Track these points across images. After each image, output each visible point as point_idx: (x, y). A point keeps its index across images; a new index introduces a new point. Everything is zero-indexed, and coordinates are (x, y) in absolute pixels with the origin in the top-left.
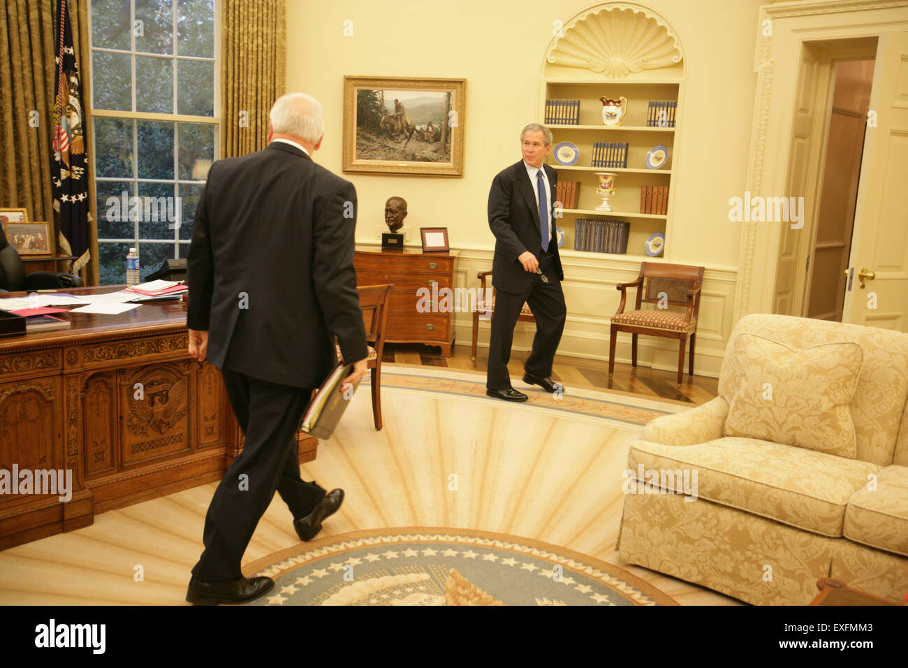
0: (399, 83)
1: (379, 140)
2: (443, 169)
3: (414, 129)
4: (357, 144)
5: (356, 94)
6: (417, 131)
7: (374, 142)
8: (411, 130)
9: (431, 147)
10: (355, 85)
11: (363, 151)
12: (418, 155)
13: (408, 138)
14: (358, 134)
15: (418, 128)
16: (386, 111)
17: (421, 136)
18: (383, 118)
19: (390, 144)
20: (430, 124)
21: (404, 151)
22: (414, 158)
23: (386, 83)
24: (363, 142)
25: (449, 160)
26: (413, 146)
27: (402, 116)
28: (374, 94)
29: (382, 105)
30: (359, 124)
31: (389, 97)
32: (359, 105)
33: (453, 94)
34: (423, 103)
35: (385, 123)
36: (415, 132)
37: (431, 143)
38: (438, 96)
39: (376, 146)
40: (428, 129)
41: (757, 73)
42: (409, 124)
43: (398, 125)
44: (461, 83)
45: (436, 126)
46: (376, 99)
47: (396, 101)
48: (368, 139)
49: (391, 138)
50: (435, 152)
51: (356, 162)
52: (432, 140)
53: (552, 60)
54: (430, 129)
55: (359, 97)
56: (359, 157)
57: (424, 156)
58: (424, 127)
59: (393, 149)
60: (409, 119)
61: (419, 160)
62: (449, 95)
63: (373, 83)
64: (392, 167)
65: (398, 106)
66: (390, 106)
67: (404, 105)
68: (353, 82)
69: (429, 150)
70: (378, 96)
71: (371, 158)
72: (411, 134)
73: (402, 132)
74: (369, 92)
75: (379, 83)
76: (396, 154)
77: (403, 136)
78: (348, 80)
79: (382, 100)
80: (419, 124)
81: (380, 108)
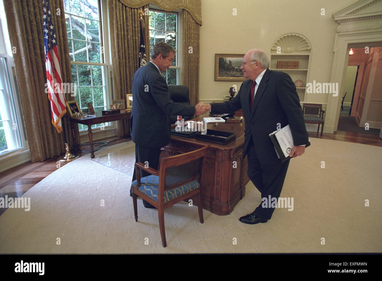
0: (231, 56)
1: (225, 72)
3: (235, 68)
4: (219, 73)
5: (218, 59)
7: (223, 72)
8: (234, 68)
9: (239, 73)
10: (219, 56)
11: (221, 75)
12: (235, 75)
13: (233, 71)
14: (219, 70)
15: (236, 68)
16: (227, 63)
17: (237, 70)
18: (226, 65)
19: (228, 72)
20: (239, 67)
21: (231, 75)
22: (234, 76)
23: (227, 55)
24: (221, 72)
26: (234, 73)
27: (231, 65)
29: (226, 62)
30: (219, 67)
31: (228, 59)
32: (219, 62)
34: (237, 61)
35: (226, 67)
37: (239, 72)
39: (224, 73)
40: (238, 69)
41: (334, 52)
42: (233, 67)
43: (230, 67)
47: (230, 60)
48: (222, 71)
49: (228, 71)
50: (240, 74)
51: (219, 78)
52: (239, 71)
53: (273, 49)
54: (239, 68)
55: (219, 60)
56: (219, 76)
57: (237, 76)
58: (237, 68)
59: (229, 74)
60: (233, 66)
61: (236, 77)
63: (223, 55)
64: (229, 79)
65: (230, 62)
66: (228, 62)
67: (232, 62)
68: (218, 55)
69: (238, 74)
70: (225, 59)
71: (223, 76)
72: (234, 70)
73: (231, 69)
74: (222, 58)
75: (225, 55)
76: (229, 75)
77: (231, 70)
78: (216, 55)
79: (226, 60)
80: (236, 67)
81: (225, 63)
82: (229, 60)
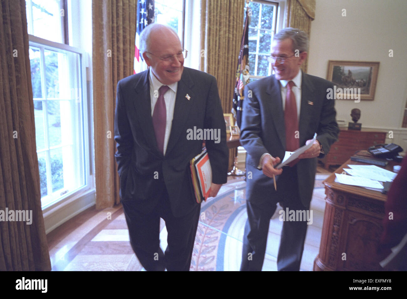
0: (351, 63)
1: (340, 86)
2: (366, 97)
5: (333, 67)
6: (356, 82)
8: (354, 81)
13: (353, 85)
16: (344, 74)
18: (343, 77)
20: (362, 80)
23: (346, 63)
25: (368, 94)
27: (351, 76)
28: (340, 67)
31: (346, 69)
32: (334, 72)
33: (373, 68)
34: (360, 71)
35: (343, 79)
36: (355, 83)
37: (362, 87)
38: (367, 69)
43: (349, 80)
44: (377, 64)
45: (365, 80)
46: (341, 69)
55: (334, 69)
58: (360, 81)
60: (353, 78)
62: (371, 68)
63: (341, 63)
65: (350, 72)
66: (346, 72)
67: (352, 72)
68: (332, 63)
70: (342, 68)
72: (354, 83)
73: (350, 82)
74: (338, 67)
75: (343, 63)
77: (350, 84)
78: (330, 62)
79: (343, 70)
80: (358, 79)
81: (342, 73)
82: (348, 69)
